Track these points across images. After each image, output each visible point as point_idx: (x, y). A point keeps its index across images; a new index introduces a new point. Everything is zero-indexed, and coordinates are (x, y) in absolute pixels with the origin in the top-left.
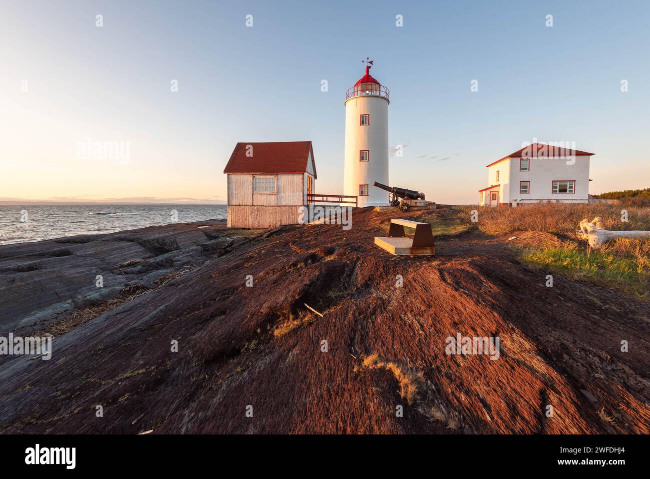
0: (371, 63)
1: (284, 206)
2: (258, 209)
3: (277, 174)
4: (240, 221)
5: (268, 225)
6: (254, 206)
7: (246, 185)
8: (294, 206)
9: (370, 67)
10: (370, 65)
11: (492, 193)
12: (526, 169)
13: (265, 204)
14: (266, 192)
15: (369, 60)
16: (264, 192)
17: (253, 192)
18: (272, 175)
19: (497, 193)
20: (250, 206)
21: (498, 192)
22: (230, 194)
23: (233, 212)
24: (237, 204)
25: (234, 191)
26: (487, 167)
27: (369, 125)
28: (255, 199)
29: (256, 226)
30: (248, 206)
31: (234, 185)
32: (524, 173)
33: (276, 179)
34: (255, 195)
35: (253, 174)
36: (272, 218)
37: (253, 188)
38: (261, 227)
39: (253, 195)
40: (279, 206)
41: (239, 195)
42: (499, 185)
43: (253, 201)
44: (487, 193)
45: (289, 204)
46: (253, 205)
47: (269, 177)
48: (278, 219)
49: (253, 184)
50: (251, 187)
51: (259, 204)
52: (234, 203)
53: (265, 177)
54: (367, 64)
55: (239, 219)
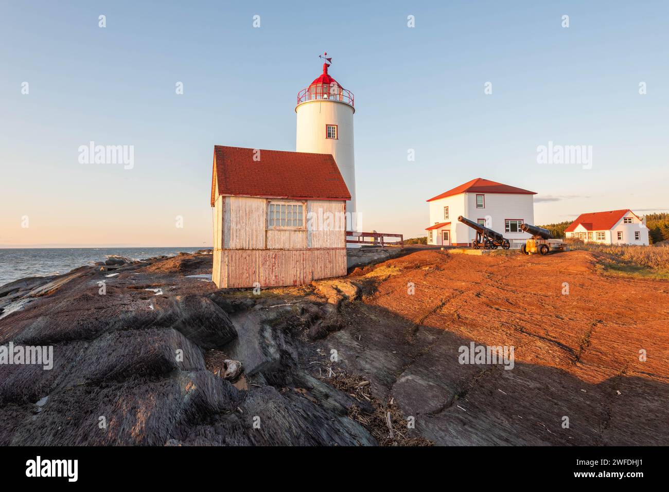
0: (329, 60)
1: (318, 249)
2: (276, 255)
3: (306, 201)
4: (244, 276)
5: (292, 280)
6: (269, 249)
7: (255, 215)
8: (333, 249)
9: (329, 66)
10: (328, 62)
11: (444, 232)
12: (481, 206)
13: (287, 247)
14: (289, 228)
15: (328, 57)
16: (286, 228)
17: (267, 227)
18: (298, 200)
19: (448, 232)
20: (261, 250)
21: (449, 230)
22: (226, 231)
23: (232, 260)
24: (238, 248)
25: (233, 225)
26: (427, 201)
27: (337, 139)
28: (269, 238)
29: (273, 283)
30: (258, 250)
31: (233, 215)
32: (480, 209)
33: (304, 207)
34: (270, 233)
35: (267, 199)
36: (298, 269)
37: (267, 221)
38: (281, 285)
39: (266, 231)
40: (310, 250)
41: (243, 231)
42: (450, 223)
43: (266, 241)
44: (439, 232)
45: (324, 246)
46: (266, 249)
47: (292, 203)
48: (308, 270)
49: (267, 213)
50: (263, 219)
51: (277, 246)
52: (232, 245)
53: (287, 204)
54: (324, 61)
55: (243, 273)
